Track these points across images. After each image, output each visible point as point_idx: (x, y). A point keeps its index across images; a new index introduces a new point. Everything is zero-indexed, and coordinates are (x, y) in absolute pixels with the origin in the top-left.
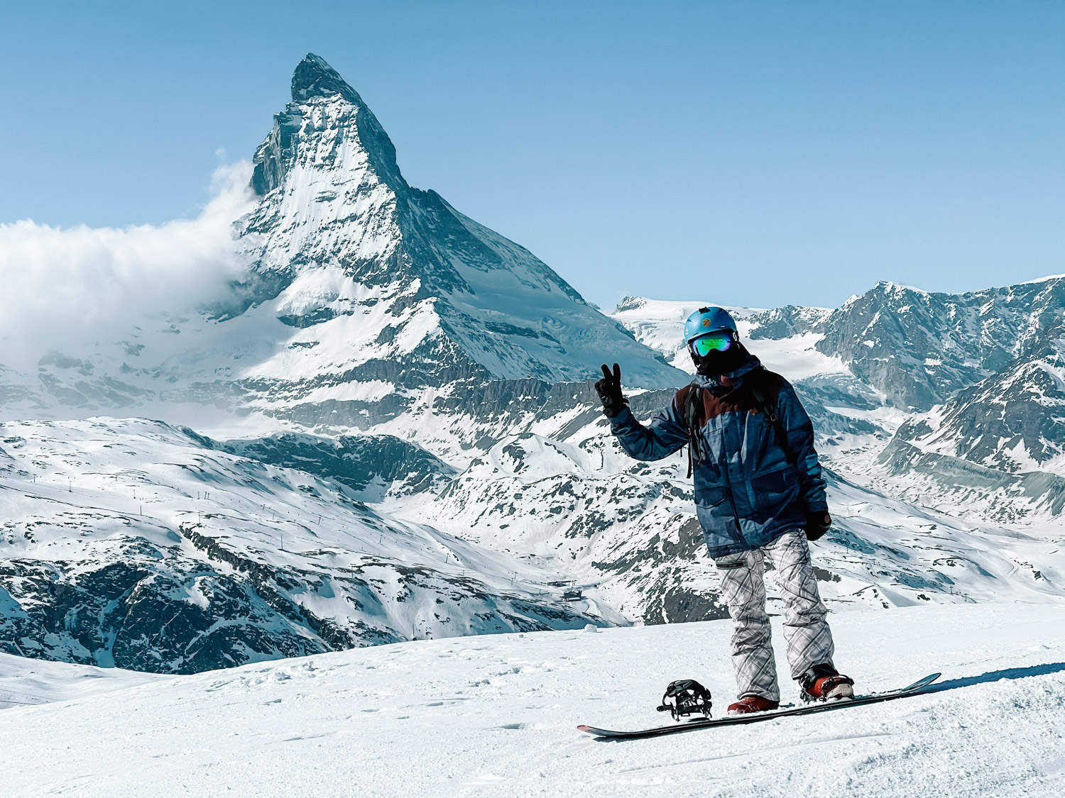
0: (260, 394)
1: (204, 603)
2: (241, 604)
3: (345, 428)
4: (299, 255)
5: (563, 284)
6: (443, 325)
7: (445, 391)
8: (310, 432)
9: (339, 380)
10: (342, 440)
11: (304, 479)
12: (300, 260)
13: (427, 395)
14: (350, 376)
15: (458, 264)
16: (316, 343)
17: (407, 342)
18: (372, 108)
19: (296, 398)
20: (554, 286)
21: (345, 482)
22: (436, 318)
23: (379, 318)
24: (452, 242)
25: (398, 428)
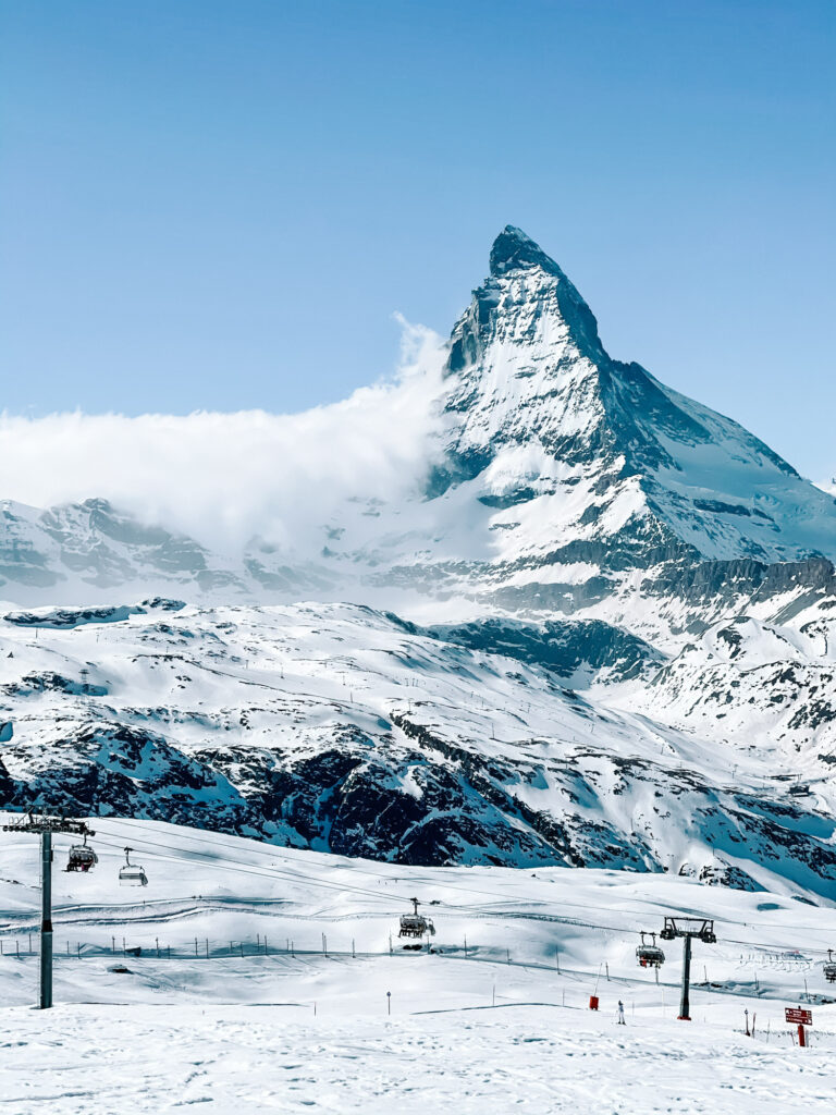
0: (461, 577)
1: (418, 793)
2: (455, 794)
3: (549, 612)
4: (499, 433)
5: (775, 458)
6: (650, 504)
7: (653, 573)
8: (513, 616)
9: (543, 562)
10: (547, 624)
11: (512, 665)
12: (499, 438)
13: (634, 577)
14: (553, 558)
15: (663, 439)
16: (517, 524)
17: (612, 522)
18: (573, 279)
19: (497, 581)
20: (766, 460)
21: (552, 669)
22: (642, 497)
23: (582, 498)
24: (657, 416)
25: (604, 611)
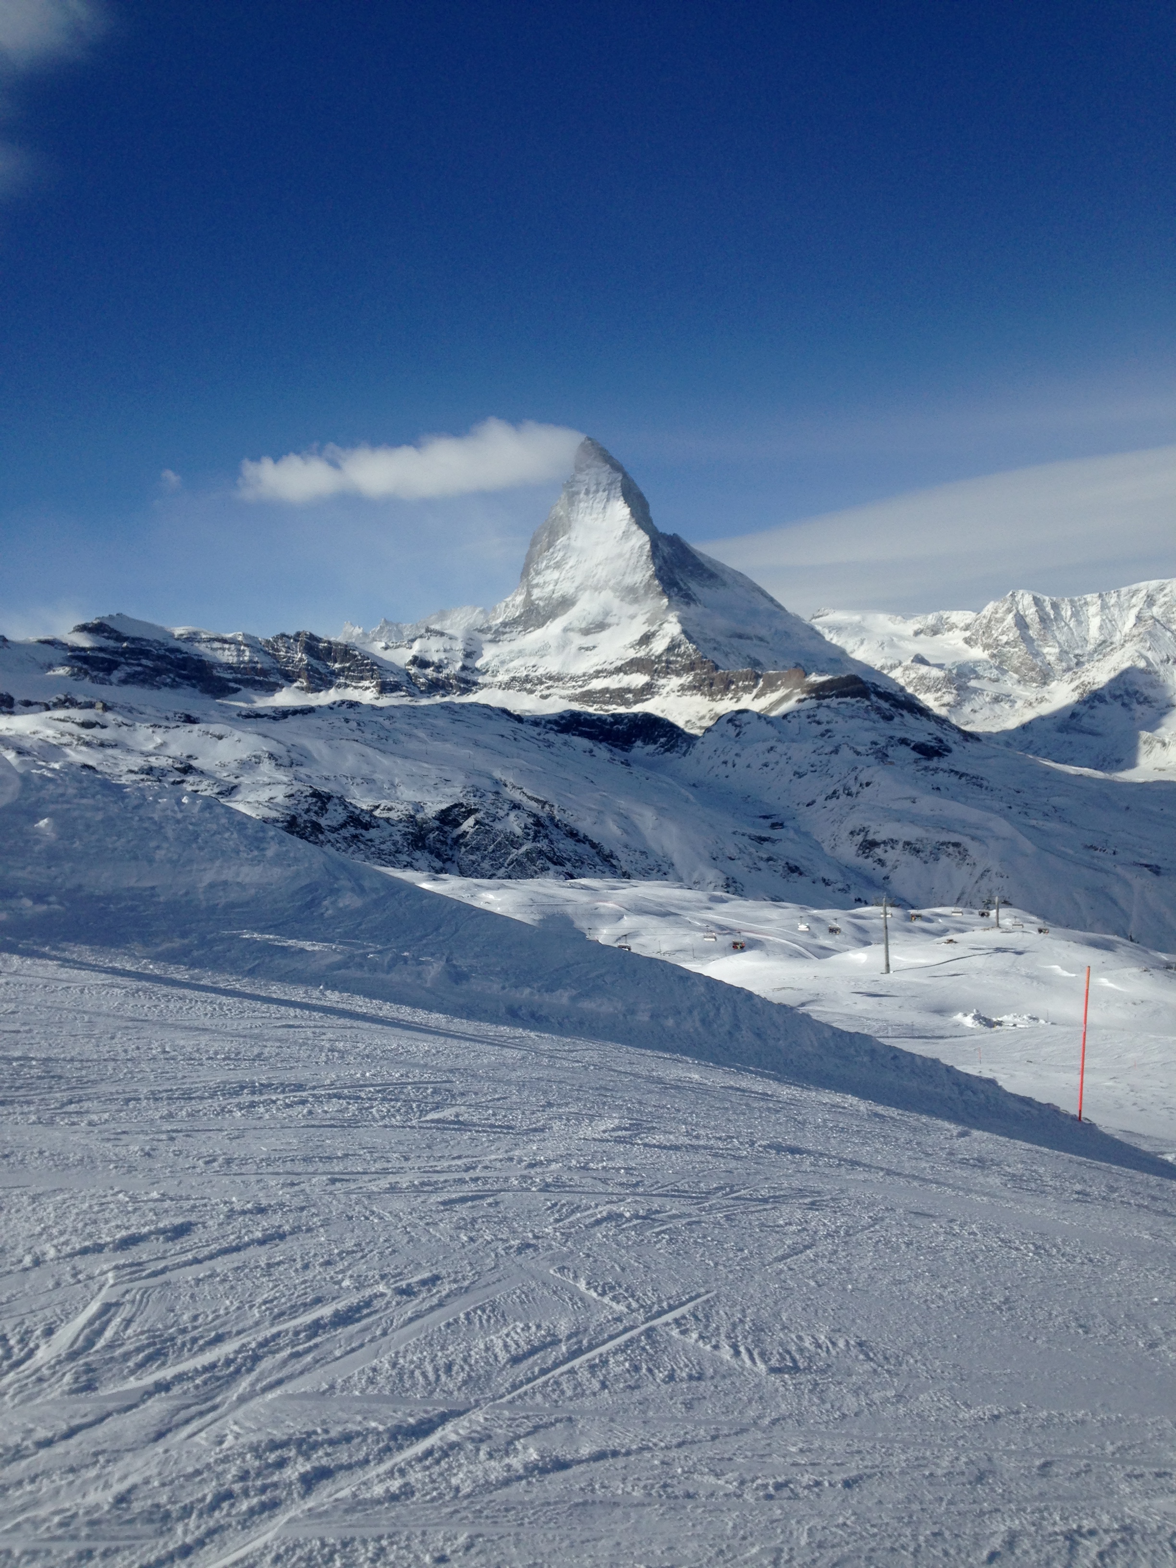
0: (556, 684)
1: (518, 831)
2: (543, 831)
3: (614, 706)
4: (582, 584)
5: (770, 599)
6: (684, 632)
7: (687, 679)
8: (591, 710)
9: (611, 673)
10: (613, 715)
11: (586, 743)
12: (579, 588)
13: (675, 682)
14: (619, 670)
15: (694, 587)
16: (594, 647)
17: (659, 645)
18: (632, 475)
19: (580, 686)
20: (764, 601)
21: (616, 746)
22: (679, 626)
23: (638, 629)
24: (691, 571)
25: (652, 706)
